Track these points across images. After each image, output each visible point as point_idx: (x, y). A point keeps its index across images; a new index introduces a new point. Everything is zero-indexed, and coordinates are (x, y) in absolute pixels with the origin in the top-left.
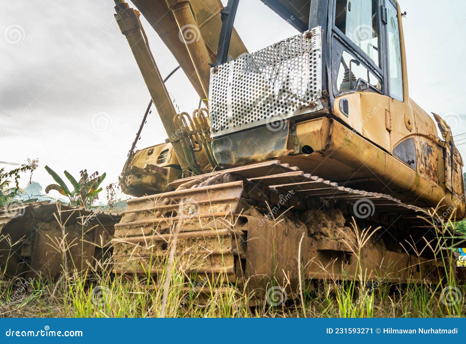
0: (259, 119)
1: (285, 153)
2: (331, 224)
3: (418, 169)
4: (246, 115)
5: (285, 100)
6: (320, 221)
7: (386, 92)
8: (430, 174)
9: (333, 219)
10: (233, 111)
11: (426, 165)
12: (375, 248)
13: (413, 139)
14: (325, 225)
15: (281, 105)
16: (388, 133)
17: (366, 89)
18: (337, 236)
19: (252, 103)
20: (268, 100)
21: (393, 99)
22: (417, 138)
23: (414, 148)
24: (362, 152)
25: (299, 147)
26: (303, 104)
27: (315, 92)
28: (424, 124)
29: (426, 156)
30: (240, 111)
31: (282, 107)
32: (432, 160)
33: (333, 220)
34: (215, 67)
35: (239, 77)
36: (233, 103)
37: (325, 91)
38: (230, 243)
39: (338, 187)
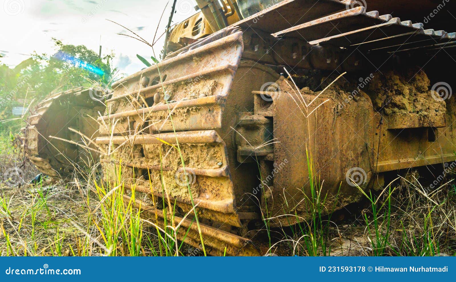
2: (409, 89)
6: (392, 87)
9: (411, 81)
14: (400, 93)
18: (419, 107)
33: (410, 83)
38: (224, 156)
39: (425, 29)
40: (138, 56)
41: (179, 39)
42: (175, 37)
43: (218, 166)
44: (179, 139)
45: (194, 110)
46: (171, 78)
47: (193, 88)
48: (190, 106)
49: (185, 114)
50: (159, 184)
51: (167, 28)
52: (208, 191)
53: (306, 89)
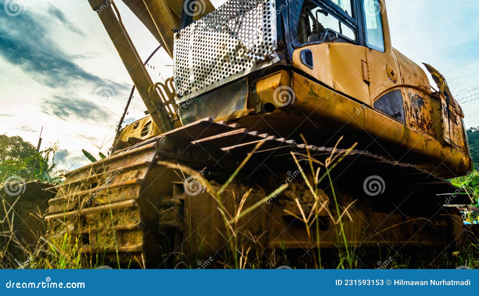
0: (218, 80)
1: (245, 113)
3: (407, 122)
4: (206, 77)
5: (241, 56)
7: (362, 42)
8: (423, 127)
10: (195, 74)
11: (417, 118)
12: (359, 209)
13: (399, 91)
15: (238, 62)
16: (366, 85)
17: (334, 40)
19: (211, 64)
20: (226, 59)
21: (370, 49)
22: (404, 90)
23: (401, 100)
24: (334, 107)
25: (260, 105)
26: (258, 58)
27: (270, 44)
28: (413, 76)
29: (417, 108)
30: (201, 73)
31: (240, 64)
32: (425, 112)
34: (177, 32)
35: (199, 39)
36: (194, 66)
37: (281, 41)
38: (139, 215)
39: (298, 144)
40: (83, 151)
41: (128, 138)
42: (124, 136)
43: (135, 222)
44: (112, 207)
45: (124, 188)
46: (112, 169)
47: (125, 175)
48: (122, 186)
49: (118, 191)
50: (96, 243)
51: (118, 127)
52: (128, 241)
53: (213, 181)
